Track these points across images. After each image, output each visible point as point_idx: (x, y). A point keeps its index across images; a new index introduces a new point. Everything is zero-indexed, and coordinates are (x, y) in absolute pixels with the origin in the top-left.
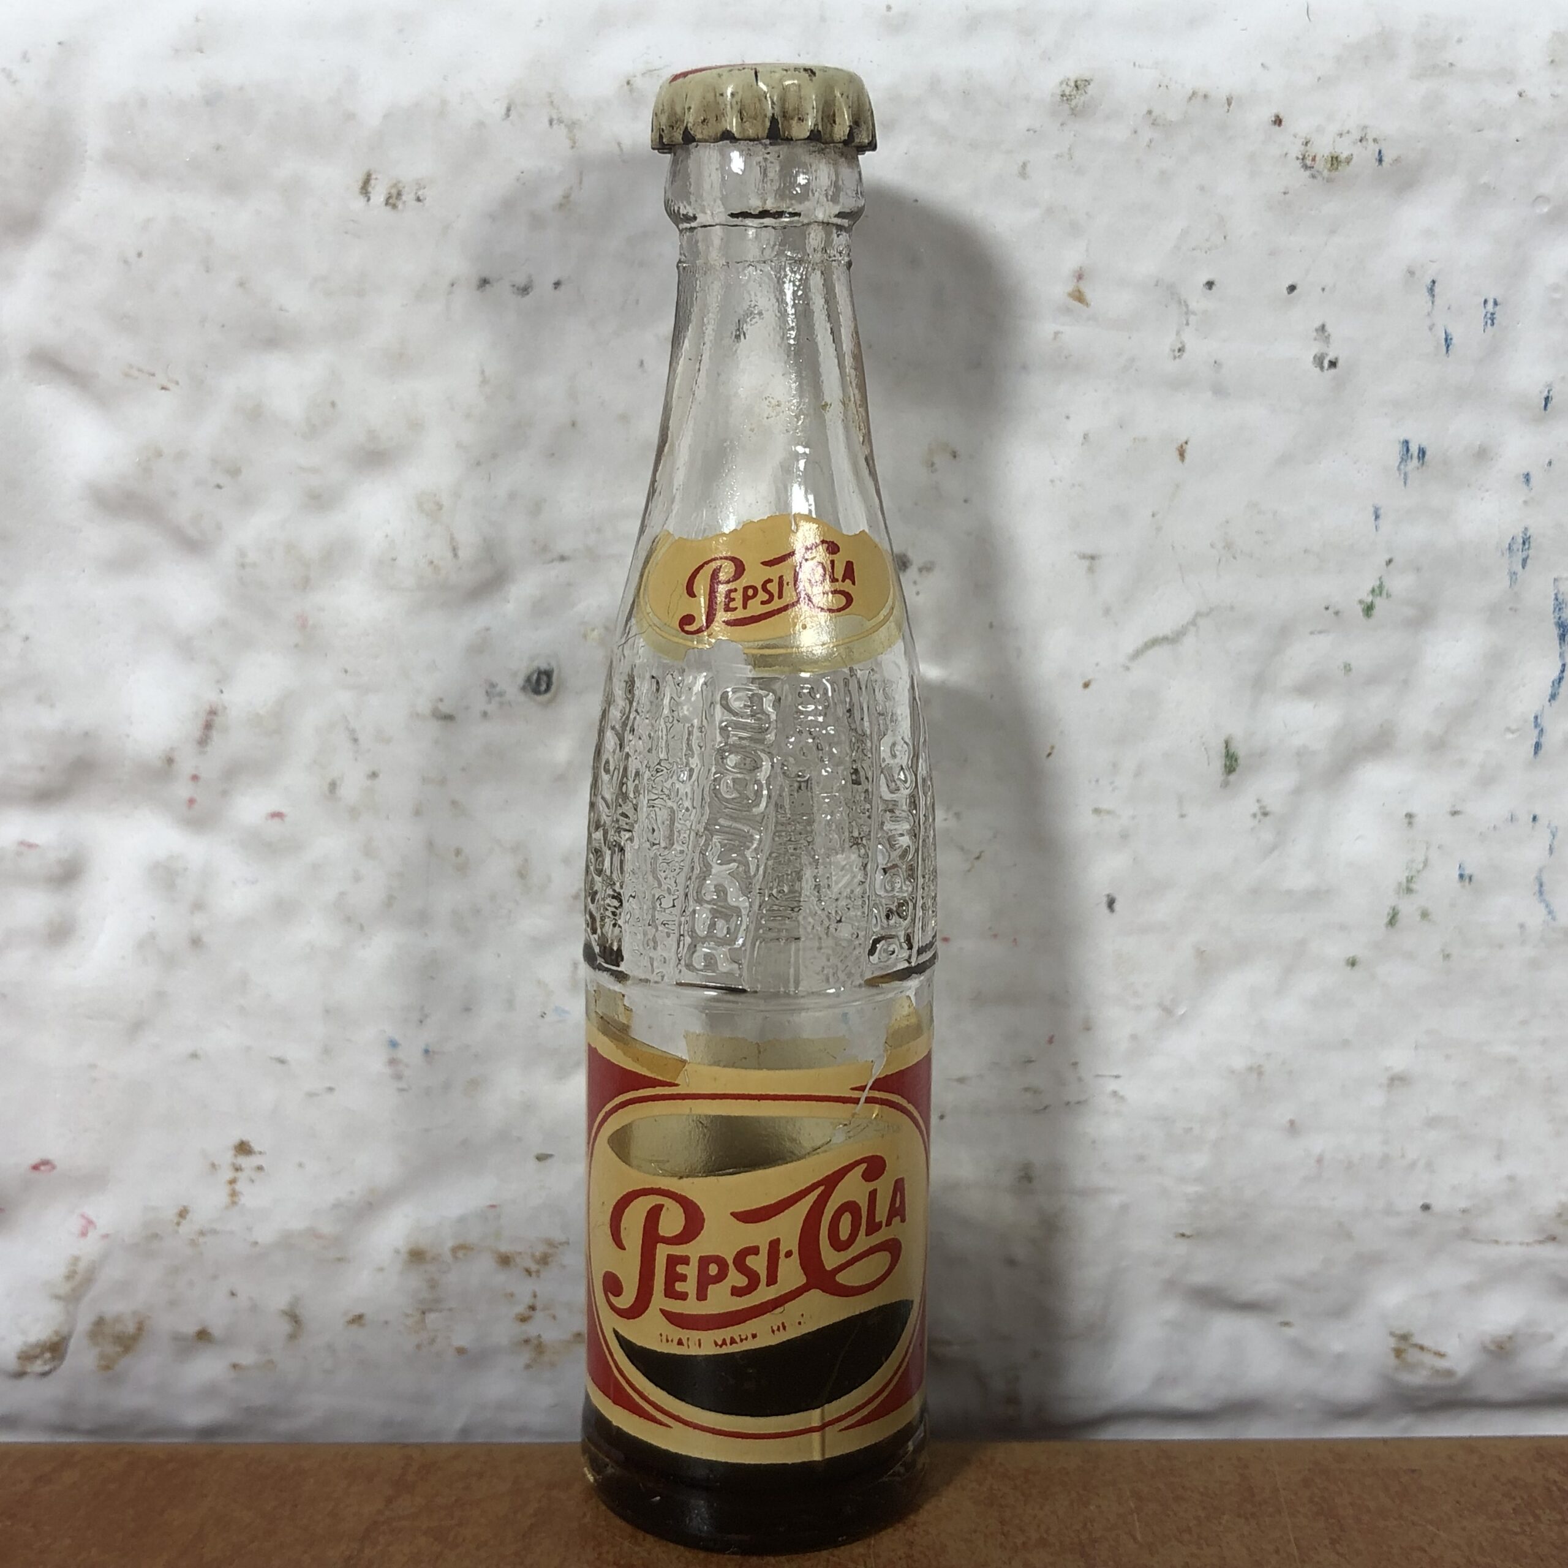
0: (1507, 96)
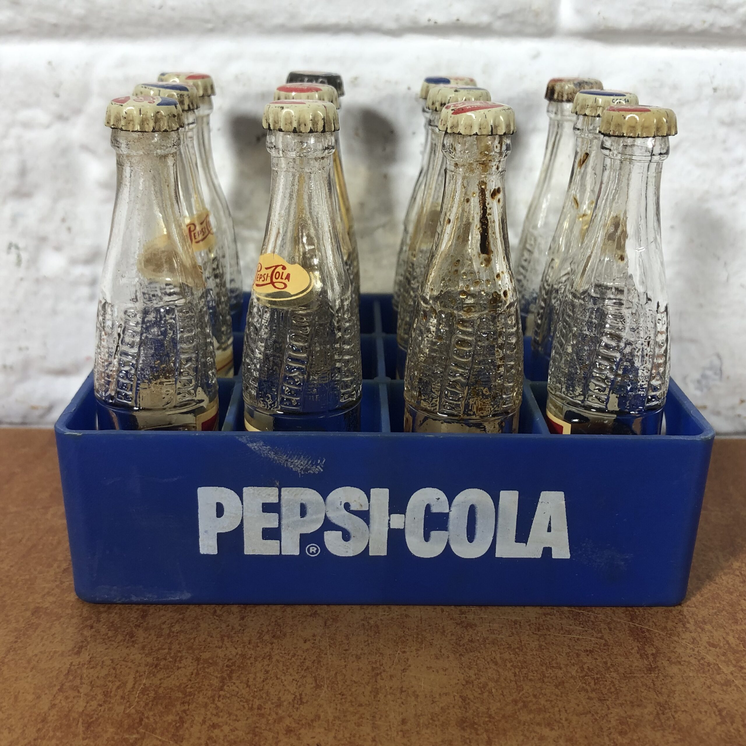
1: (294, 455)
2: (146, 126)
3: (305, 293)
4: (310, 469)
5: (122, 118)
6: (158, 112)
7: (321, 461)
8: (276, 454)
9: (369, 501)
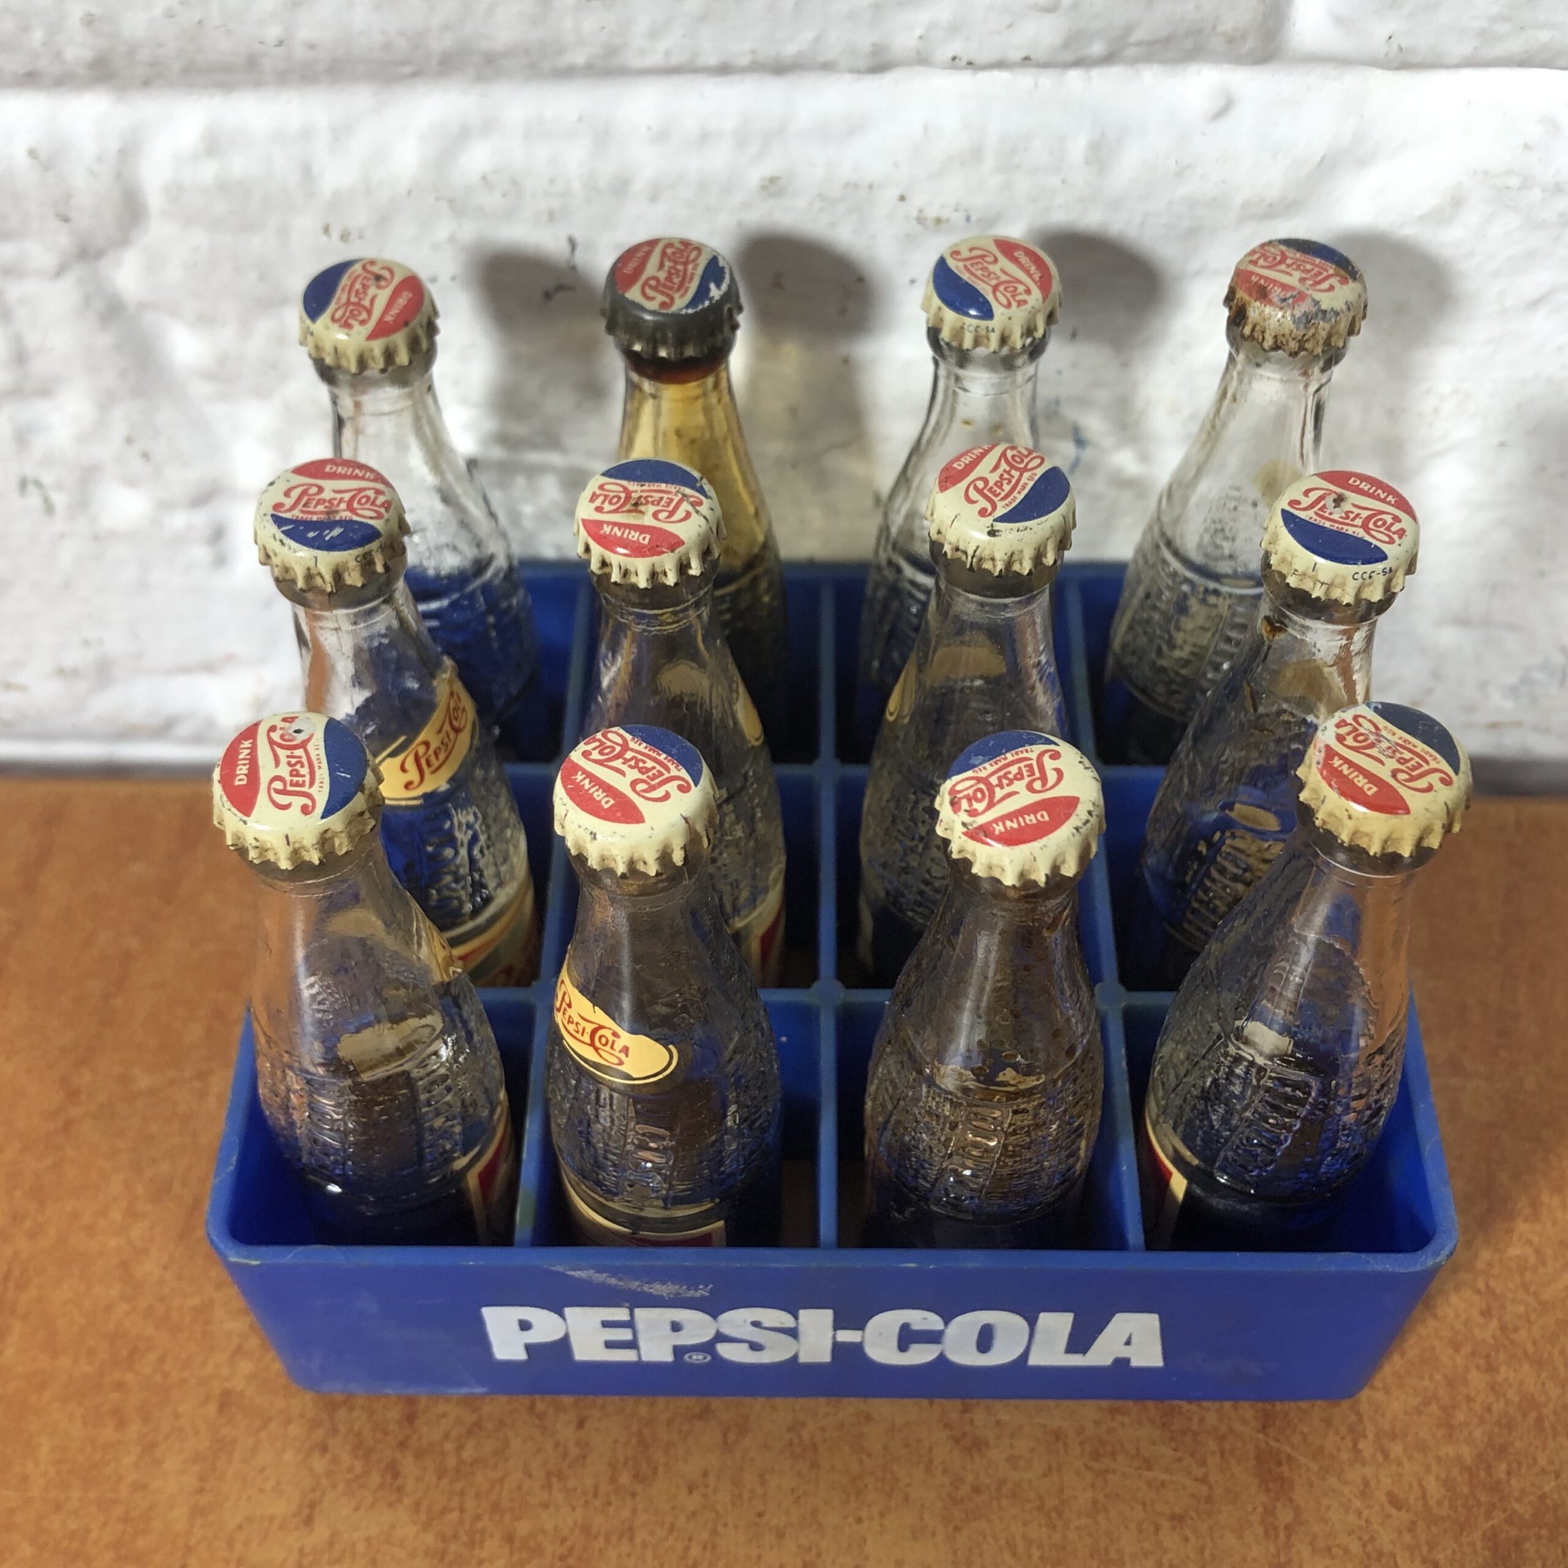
0: (1055, 181)
1: (655, 1282)
3: (661, 1077)
4: (685, 1293)
7: (706, 1287)
8: (620, 1280)
9: (797, 1320)
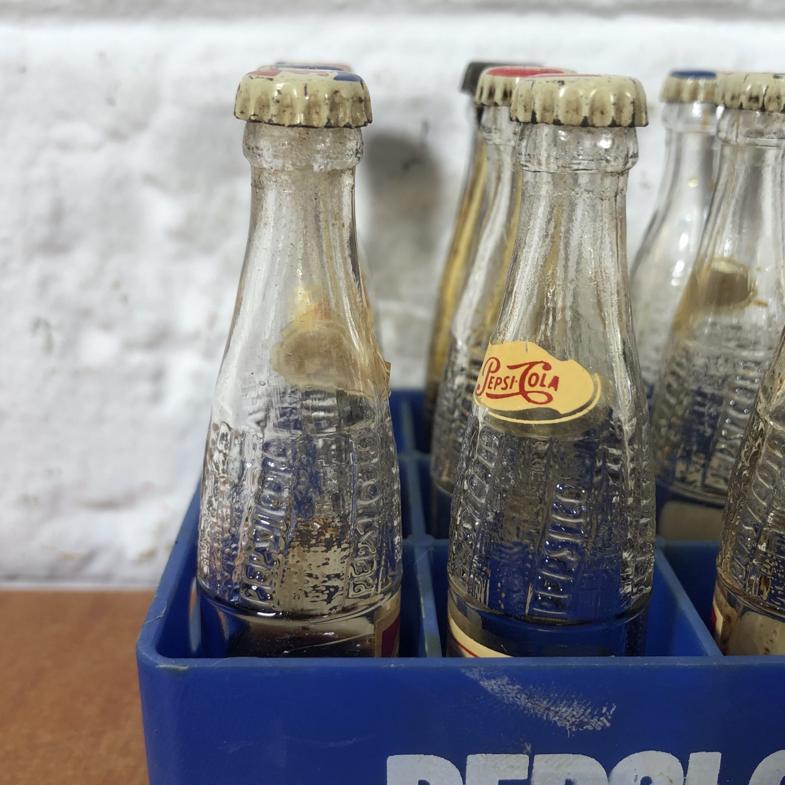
1: (562, 701)
2: (315, 116)
3: (585, 411)
4: (588, 723)
5: (272, 103)
6: (336, 92)
7: (609, 710)
8: (530, 697)
9: (685, 774)
